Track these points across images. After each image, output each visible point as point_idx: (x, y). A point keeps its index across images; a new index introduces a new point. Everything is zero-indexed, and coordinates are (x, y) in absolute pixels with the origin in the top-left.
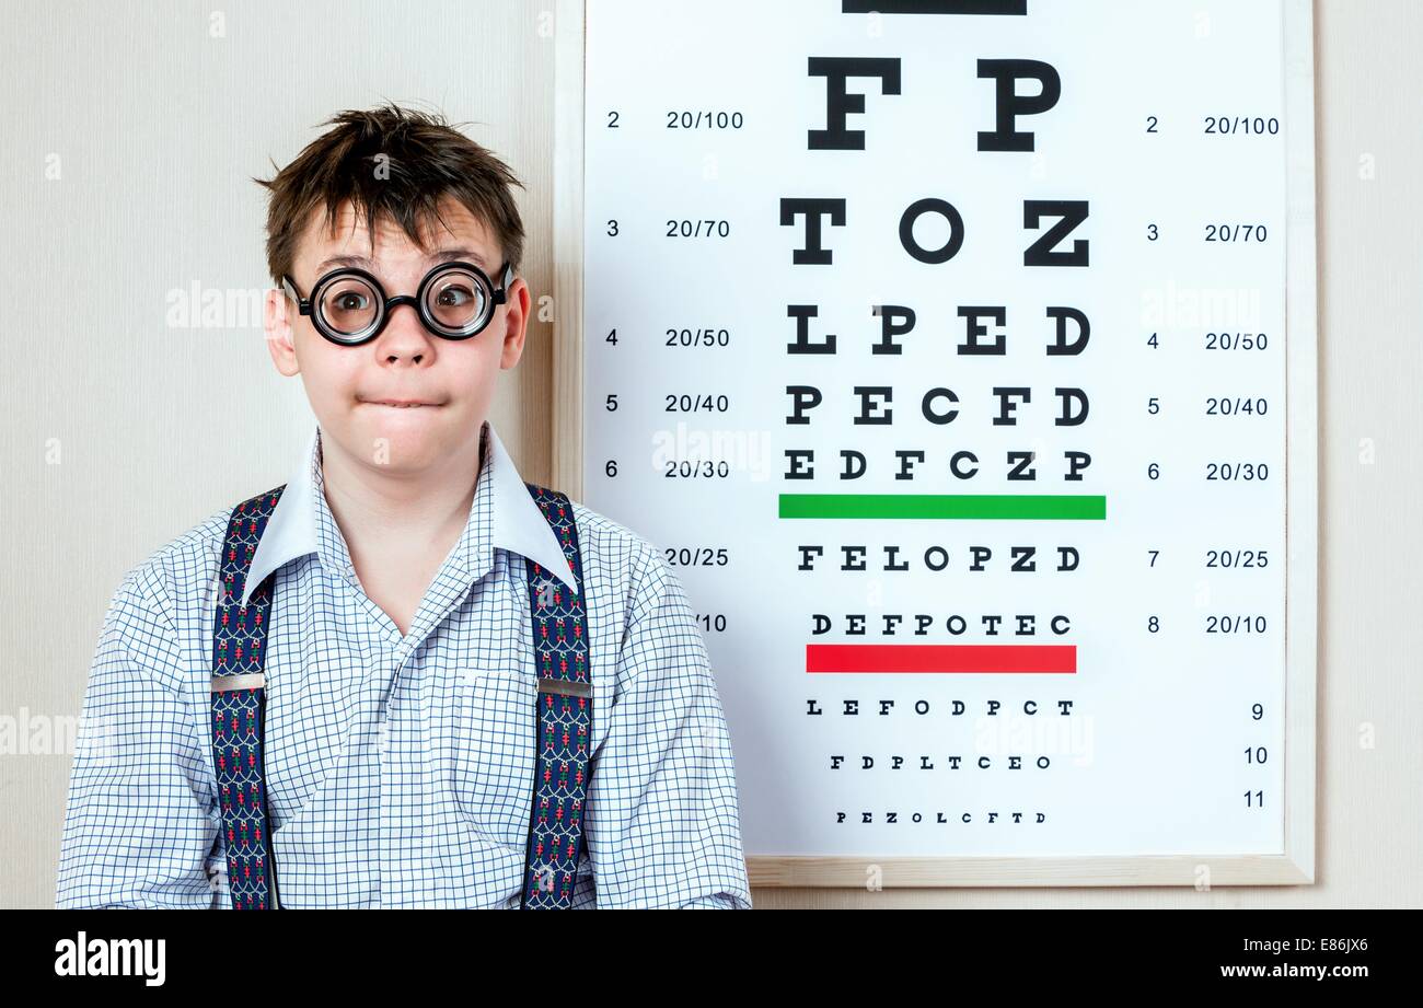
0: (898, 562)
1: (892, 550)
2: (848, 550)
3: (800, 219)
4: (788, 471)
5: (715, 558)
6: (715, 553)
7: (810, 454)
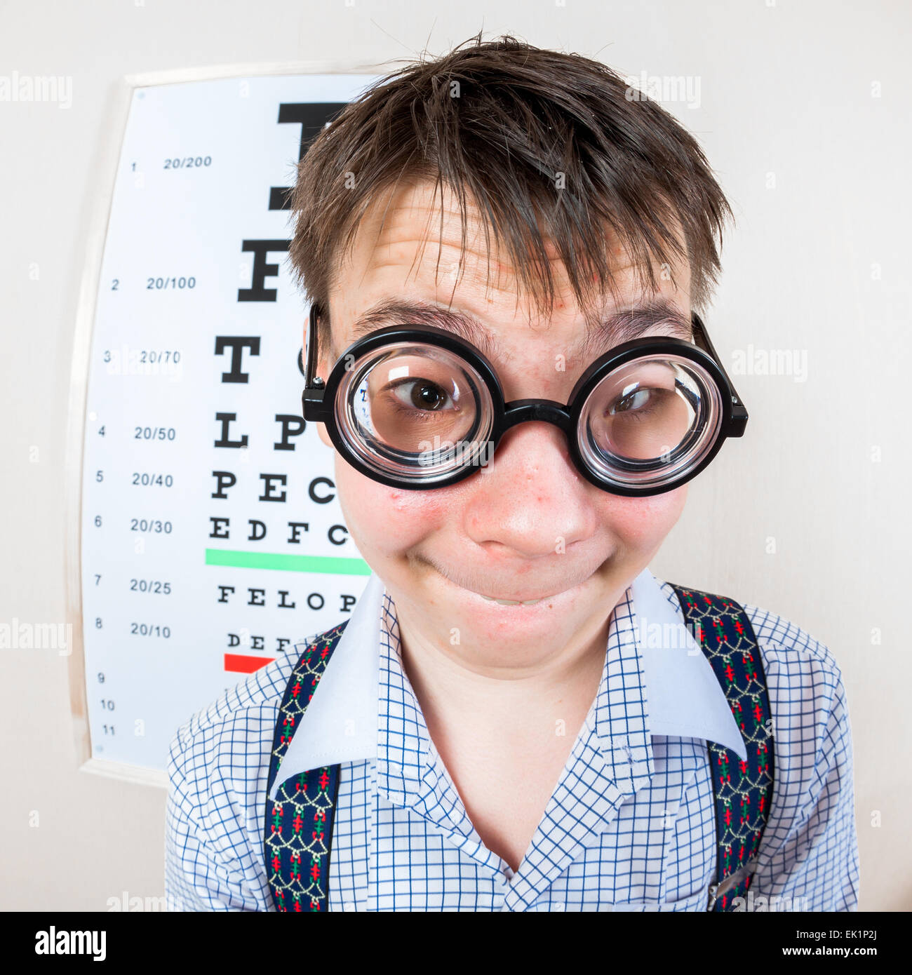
0: (288, 602)
1: (284, 594)
2: (253, 591)
3: (228, 350)
4: (212, 532)
5: (162, 589)
6: (163, 586)
7: (227, 521)
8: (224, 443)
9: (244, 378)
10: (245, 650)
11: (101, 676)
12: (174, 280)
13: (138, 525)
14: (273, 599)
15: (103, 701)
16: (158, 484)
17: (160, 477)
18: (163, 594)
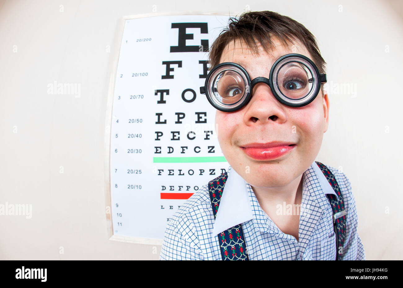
0: (182, 173)
1: (180, 171)
2: (170, 170)
3: (159, 94)
4: (155, 151)
5: (138, 172)
6: (139, 171)
7: (160, 148)
8: (159, 122)
9: (165, 102)
10: (167, 191)
11: (117, 205)
12: (141, 74)
13: (130, 151)
14: (176, 172)
15: (118, 214)
16: (137, 137)
17: (138, 135)
18: (139, 174)
